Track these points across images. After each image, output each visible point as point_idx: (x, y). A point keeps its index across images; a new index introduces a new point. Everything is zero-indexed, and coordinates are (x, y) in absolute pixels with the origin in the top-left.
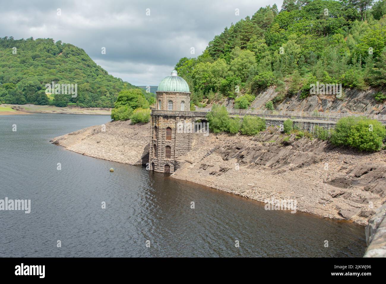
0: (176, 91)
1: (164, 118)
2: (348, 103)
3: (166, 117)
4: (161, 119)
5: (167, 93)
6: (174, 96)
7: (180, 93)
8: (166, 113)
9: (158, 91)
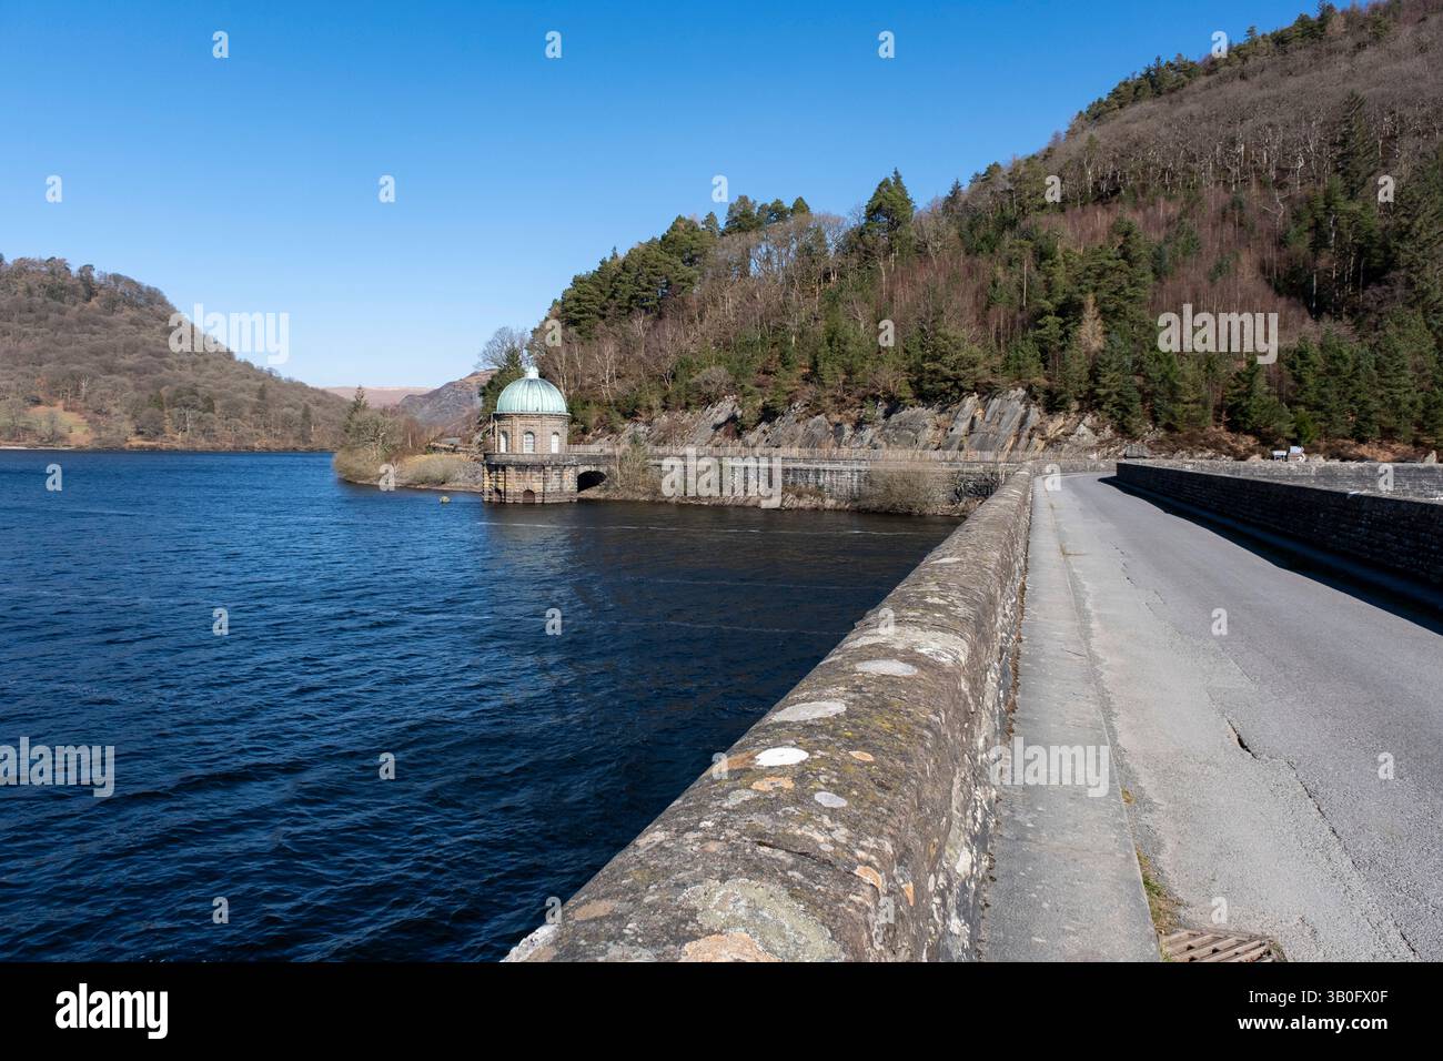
0: (540, 412)
1: (517, 469)
2: (883, 429)
3: (522, 467)
4: (512, 471)
5: (520, 415)
6: (537, 422)
7: (551, 416)
8: (521, 459)
9: (498, 412)
